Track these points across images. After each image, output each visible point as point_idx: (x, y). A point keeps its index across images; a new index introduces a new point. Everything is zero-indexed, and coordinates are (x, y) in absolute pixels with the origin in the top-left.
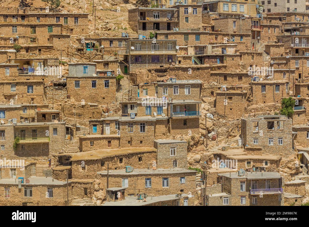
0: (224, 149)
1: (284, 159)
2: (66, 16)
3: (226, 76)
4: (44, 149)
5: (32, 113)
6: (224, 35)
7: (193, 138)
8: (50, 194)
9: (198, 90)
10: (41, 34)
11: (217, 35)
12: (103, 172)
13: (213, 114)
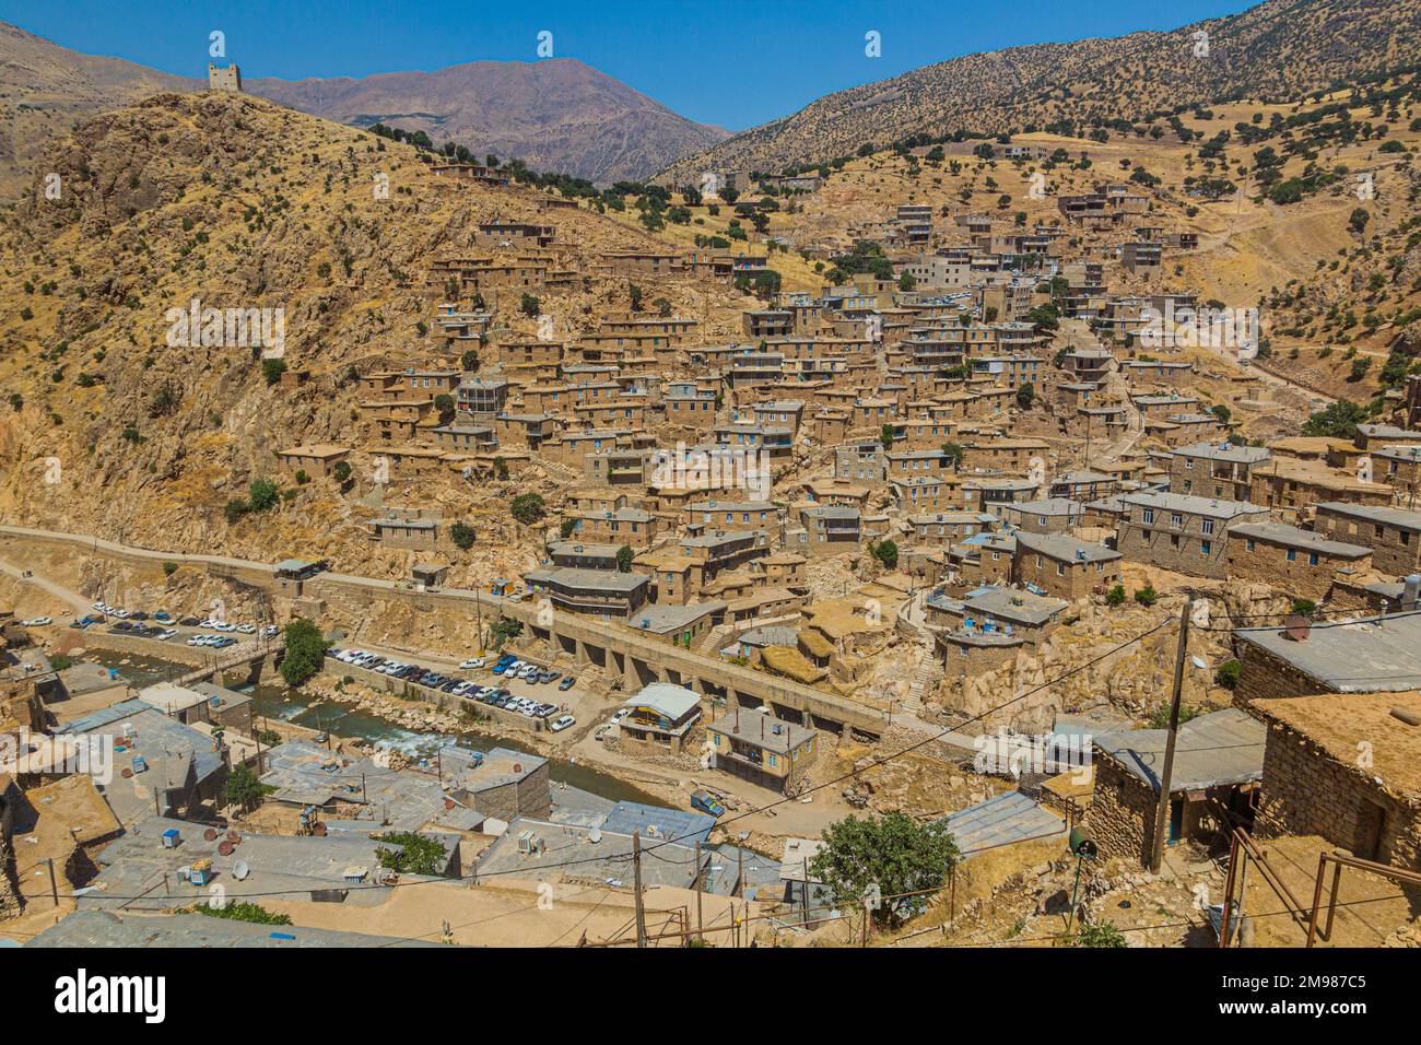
0: (814, 480)
1: (873, 492)
2: (674, 325)
3: (830, 397)
4: (637, 479)
5: (628, 439)
6: (840, 344)
7: (784, 467)
8: (635, 529)
9: (794, 416)
10: (647, 346)
11: (831, 344)
12: (687, 507)
13: (811, 439)
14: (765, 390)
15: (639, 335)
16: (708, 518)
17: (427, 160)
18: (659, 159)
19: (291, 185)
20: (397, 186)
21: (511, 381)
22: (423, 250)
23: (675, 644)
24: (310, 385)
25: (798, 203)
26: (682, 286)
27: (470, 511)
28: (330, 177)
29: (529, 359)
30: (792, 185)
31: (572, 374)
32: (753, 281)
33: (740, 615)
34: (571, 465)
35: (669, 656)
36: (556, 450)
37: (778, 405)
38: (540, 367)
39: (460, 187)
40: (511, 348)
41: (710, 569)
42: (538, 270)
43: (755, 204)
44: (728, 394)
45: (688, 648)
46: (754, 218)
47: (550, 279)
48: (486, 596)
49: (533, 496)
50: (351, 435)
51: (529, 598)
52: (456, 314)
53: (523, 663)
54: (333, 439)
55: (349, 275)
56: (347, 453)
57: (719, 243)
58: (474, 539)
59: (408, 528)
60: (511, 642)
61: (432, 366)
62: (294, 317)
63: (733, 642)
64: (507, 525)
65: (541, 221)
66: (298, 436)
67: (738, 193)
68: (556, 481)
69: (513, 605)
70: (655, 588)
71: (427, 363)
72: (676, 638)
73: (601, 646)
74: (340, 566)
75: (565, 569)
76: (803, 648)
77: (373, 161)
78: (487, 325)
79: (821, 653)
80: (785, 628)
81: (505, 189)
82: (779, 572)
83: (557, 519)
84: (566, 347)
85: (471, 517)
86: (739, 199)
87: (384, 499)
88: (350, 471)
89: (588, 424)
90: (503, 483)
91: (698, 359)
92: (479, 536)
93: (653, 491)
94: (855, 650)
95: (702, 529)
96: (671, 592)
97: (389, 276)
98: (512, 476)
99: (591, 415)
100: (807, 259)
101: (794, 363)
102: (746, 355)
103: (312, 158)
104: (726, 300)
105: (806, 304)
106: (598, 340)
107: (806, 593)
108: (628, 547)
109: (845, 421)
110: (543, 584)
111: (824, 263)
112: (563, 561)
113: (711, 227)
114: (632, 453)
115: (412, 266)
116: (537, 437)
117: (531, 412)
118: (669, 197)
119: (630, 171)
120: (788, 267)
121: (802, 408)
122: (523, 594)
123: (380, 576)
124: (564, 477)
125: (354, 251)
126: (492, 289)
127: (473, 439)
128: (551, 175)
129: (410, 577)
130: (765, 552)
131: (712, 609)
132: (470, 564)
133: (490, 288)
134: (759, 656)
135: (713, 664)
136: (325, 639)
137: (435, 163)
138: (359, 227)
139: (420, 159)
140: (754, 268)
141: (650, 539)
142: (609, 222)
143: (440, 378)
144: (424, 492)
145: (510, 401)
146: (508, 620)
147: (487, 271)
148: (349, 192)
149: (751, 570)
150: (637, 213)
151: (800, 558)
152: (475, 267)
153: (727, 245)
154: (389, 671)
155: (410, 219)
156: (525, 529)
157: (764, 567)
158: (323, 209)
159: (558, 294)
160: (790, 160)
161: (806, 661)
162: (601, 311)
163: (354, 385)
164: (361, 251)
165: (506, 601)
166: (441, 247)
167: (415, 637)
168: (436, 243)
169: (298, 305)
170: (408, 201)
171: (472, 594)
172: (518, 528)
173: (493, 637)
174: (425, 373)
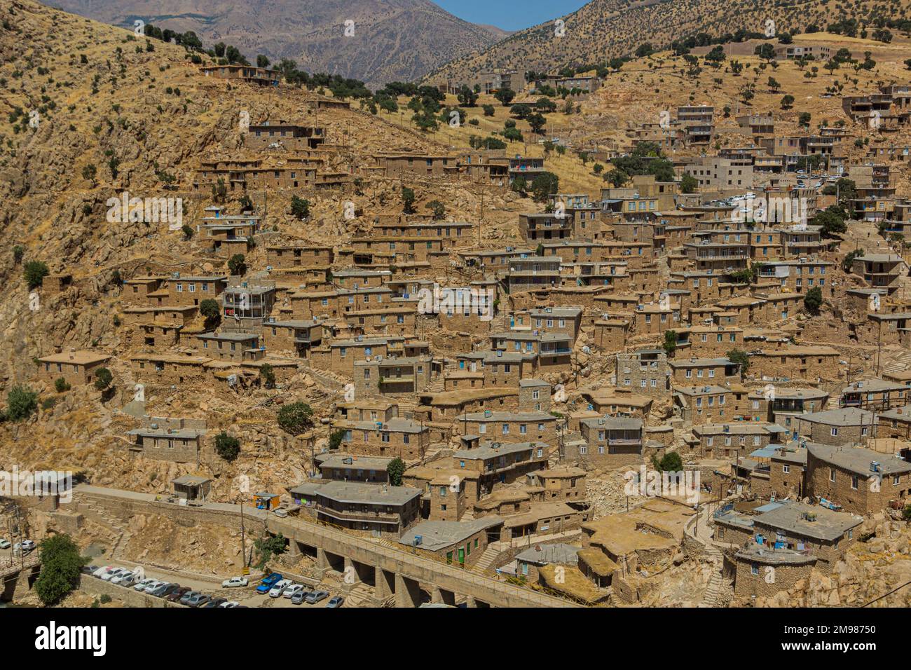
0: (594, 389)
1: (656, 401)
2: (448, 228)
3: (609, 302)
4: (408, 387)
5: (399, 347)
6: (619, 247)
7: (563, 376)
8: (407, 441)
9: (573, 322)
10: (420, 250)
11: (611, 248)
12: (462, 417)
13: (590, 346)
14: (542, 295)
15: (411, 238)
16: (483, 429)
17: (197, 61)
18: (432, 60)
19: (58, 85)
20: (166, 86)
21: (279, 286)
22: (190, 151)
23: (449, 562)
24: (72, 289)
25: (576, 104)
26: (457, 188)
27: (235, 421)
28: (97, 78)
29: (298, 262)
30: (570, 85)
31: (342, 278)
32: (530, 183)
33: (518, 531)
34: (340, 373)
35: (442, 575)
36: (325, 358)
37: (556, 311)
38: (309, 271)
39: (229, 87)
40: (280, 252)
41: (486, 483)
42: (307, 172)
43: (532, 105)
44: (504, 299)
45: (462, 566)
46: (531, 119)
47: (321, 181)
48: (250, 510)
49: (301, 405)
50: (112, 341)
51: (295, 513)
52: (223, 217)
53: (288, 582)
54: (95, 345)
55: (115, 177)
56: (108, 360)
57: (494, 144)
58: (239, 450)
59: (171, 439)
60: (276, 559)
61: (198, 270)
62: (58, 220)
63: (509, 560)
64: (273, 436)
65: (312, 122)
66: (58, 342)
67: (513, 94)
68: (325, 390)
69: (279, 520)
70: (427, 502)
71: (193, 267)
72: (449, 555)
73: (371, 564)
74: (99, 478)
75: (333, 483)
76: (584, 567)
77: (141, 62)
78: (255, 228)
79: (603, 572)
80: (565, 546)
81: (275, 89)
82: (558, 485)
83: (325, 430)
84: (336, 250)
85: (236, 427)
86: (515, 100)
87: (146, 408)
88: (111, 379)
89: (359, 330)
90: (269, 392)
91: (472, 263)
92: (243, 447)
93: (426, 401)
94: (638, 569)
95: (477, 440)
96: (444, 507)
97: (156, 178)
98: (279, 385)
99: (362, 321)
100: (585, 161)
101: (572, 267)
102: (523, 258)
103: (79, 59)
104: (502, 202)
105: (585, 206)
106: (369, 243)
107: (587, 508)
108: (399, 460)
109: (626, 327)
110: (309, 498)
111: (602, 164)
112: (332, 474)
113: (486, 128)
114: (404, 361)
115: (179, 168)
116: (305, 344)
117: (299, 317)
118: (443, 98)
119: (403, 72)
120: (565, 168)
121: (581, 314)
122: (290, 508)
123: (140, 489)
124: (333, 385)
125: (120, 152)
126: (261, 191)
127: (238, 346)
128: (323, 75)
129: (172, 490)
130: (543, 465)
131: (488, 525)
132: (234, 476)
133: (259, 189)
134: (537, 575)
135: (489, 583)
136: (82, 555)
137: (204, 63)
138: (125, 128)
139: (189, 59)
140: (530, 169)
141: (423, 450)
142: (381, 123)
143: (205, 282)
144: (187, 401)
145: (278, 306)
146: (273, 536)
147: (255, 173)
148: (117, 93)
149: (528, 483)
150: (410, 113)
151: (580, 471)
152: (244, 169)
153: (503, 146)
154: (148, 589)
155: (178, 120)
156: (292, 440)
157: (542, 480)
158: (90, 110)
159: (328, 196)
160: (566, 60)
161: (587, 581)
162: (373, 213)
163: (117, 289)
164: (128, 153)
165: (271, 516)
166: (208, 148)
167: (176, 554)
168: (204, 145)
169: (62, 207)
170: (176, 101)
171: (236, 509)
172: (285, 439)
173: (257, 553)
174: (190, 277)
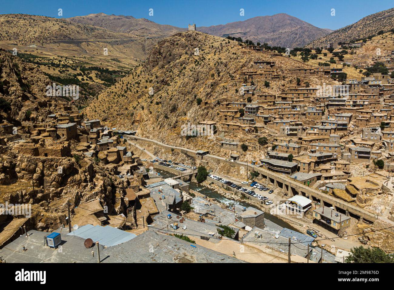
0: (354, 138)
1: (376, 144)
2: (310, 90)
3: (362, 112)
4: (296, 135)
5: (293, 123)
6: (367, 95)
7: (344, 134)
8: (294, 150)
9: (349, 118)
10: (301, 96)
11: (363, 96)
12: (311, 144)
13: (354, 125)
14: (339, 110)
15: (299, 93)
16: (317, 148)
17: (241, 45)
18: (308, 40)
19: (206, 54)
20: (233, 52)
21: (260, 105)
22: (238, 69)
23: (305, 184)
24: (208, 105)
25: (355, 51)
26: (313, 78)
27: (247, 141)
28: (216, 51)
29: (266, 99)
30: (353, 45)
31: (278, 104)
32: (337, 76)
33: (326, 178)
34: (276, 130)
35: (302, 188)
36: (272, 125)
37: (343, 115)
38: (269, 102)
39: (249, 52)
40: (261, 96)
41: (317, 163)
42: (270, 74)
43: (339, 52)
44: (326, 111)
45: (308, 186)
46: (339, 57)
47: (273, 77)
48: (249, 164)
49: (264, 138)
50: (217, 118)
51: (261, 166)
52: (246, 87)
53: (259, 184)
54: (212, 119)
55: (219, 77)
56: (216, 123)
57: (326, 65)
58: (247, 149)
59: (230, 144)
60: (256, 178)
61: (239, 101)
62: (205, 88)
63: (323, 186)
64: (257, 145)
65: (271, 60)
66: (204, 118)
67: (334, 49)
68: (271, 134)
69: (257, 168)
70: (299, 167)
71: (238, 100)
72: (305, 183)
73: (282, 182)
74: (212, 153)
75: (272, 159)
76: (347, 191)
77: (227, 46)
78: (254, 90)
79: (354, 193)
80: (341, 184)
81: (262, 51)
82: (340, 166)
83: (271, 145)
84: (277, 96)
85: (247, 142)
86: (334, 51)
87: (224, 136)
88: (216, 128)
89: (282, 118)
90: (256, 134)
91: (317, 100)
92: (249, 148)
93: (300, 139)
94: (366, 194)
95: (315, 151)
96: (304, 169)
97: (229, 77)
98: (259, 132)
99: (283, 116)
100: (357, 69)
101: (350, 102)
102: (333, 99)
103: (211, 47)
104: (328, 82)
105: (355, 83)
106: (286, 94)
107: (349, 174)
108: (292, 155)
109: (367, 120)
110: (266, 163)
111: (362, 70)
112: (272, 157)
113: (324, 60)
114: (295, 127)
115: (235, 74)
116: (267, 121)
117: (265, 114)
118: (311, 51)
119: (299, 44)
120: (350, 72)
121: (352, 116)
122: (260, 165)
123: (222, 156)
124: (274, 133)
125: (220, 70)
126: (257, 80)
127: (249, 121)
128: (275, 47)
129: (230, 158)
130: (336, 160)
131: (317, 175)
132: (246, 155)
133: (256, 79)
134: (332, 191)
135: (316, 192)
136: (207, 172)
137: (243, 46)
138: (222, 64)
139: (239, 45)
140: (337, 72)
141: (299, 153)
142: (292, 60)
143: (241, 104)
144: (235, 135)
145: (260, 111)
146: (255, 172)
147: (255, 75)
148: (220, 55)
149: (331, 165)
150: (301, 56)
151: (348, 163)
152: (252, 74)
153: (329, 65)
154: (223, 182)
155: (235, 61)
156: (262, 147)
157: (335, 164)
158: (213, 59)
159: (275, 81)
160: (352, 38)
161: (348, 195)
162: (288, 86)
163: (218, 106)
164: (222, 70)
165: (255, 167)
166: (243, 69)
167: (230, 174)
168: (242, 67)
169: (206, 84)
170: (235, 56)
171: (246, 164)
172: (260, 146)
173: (251, 176)
174: (237, 103)
